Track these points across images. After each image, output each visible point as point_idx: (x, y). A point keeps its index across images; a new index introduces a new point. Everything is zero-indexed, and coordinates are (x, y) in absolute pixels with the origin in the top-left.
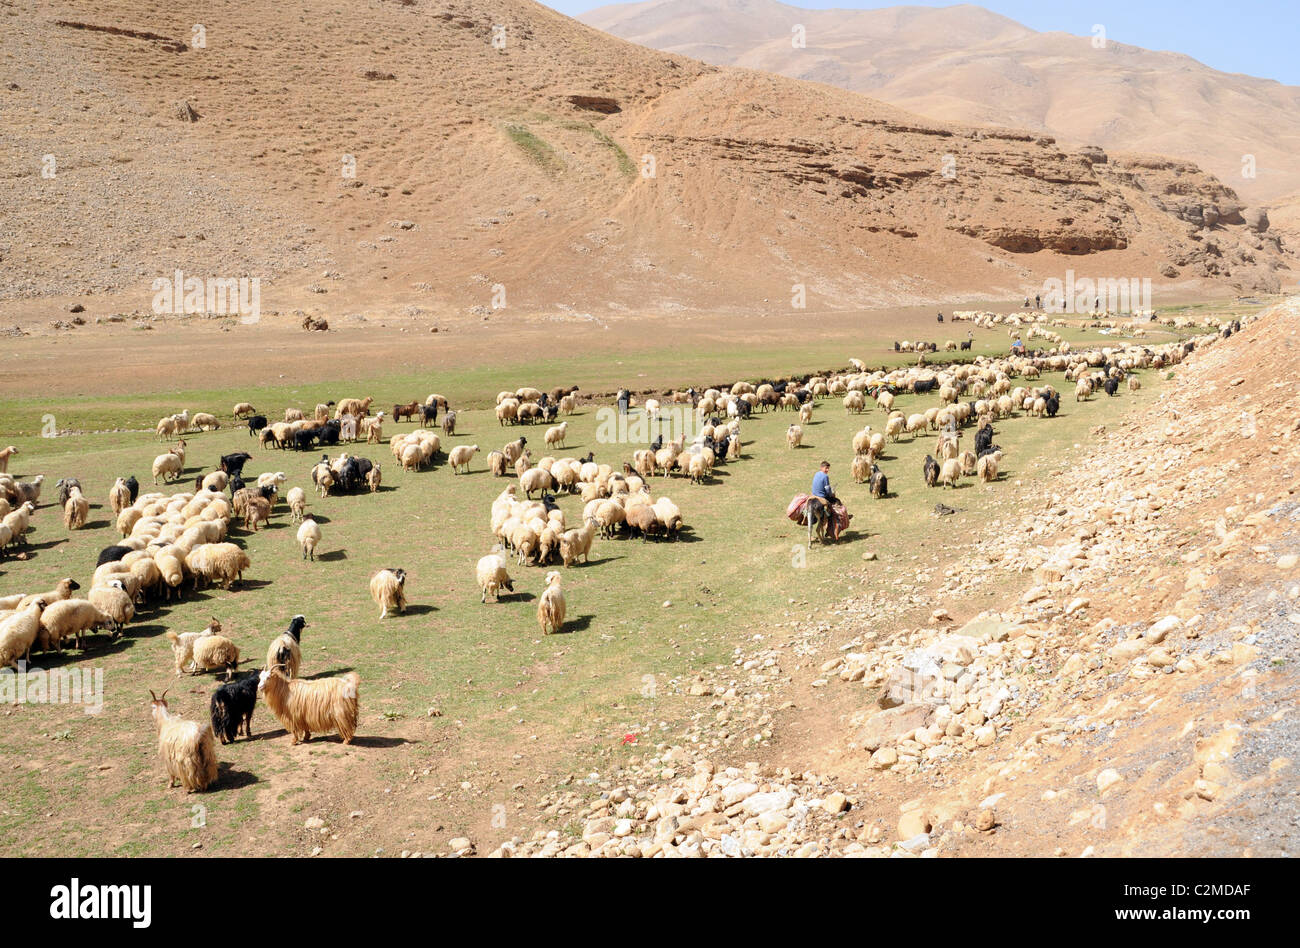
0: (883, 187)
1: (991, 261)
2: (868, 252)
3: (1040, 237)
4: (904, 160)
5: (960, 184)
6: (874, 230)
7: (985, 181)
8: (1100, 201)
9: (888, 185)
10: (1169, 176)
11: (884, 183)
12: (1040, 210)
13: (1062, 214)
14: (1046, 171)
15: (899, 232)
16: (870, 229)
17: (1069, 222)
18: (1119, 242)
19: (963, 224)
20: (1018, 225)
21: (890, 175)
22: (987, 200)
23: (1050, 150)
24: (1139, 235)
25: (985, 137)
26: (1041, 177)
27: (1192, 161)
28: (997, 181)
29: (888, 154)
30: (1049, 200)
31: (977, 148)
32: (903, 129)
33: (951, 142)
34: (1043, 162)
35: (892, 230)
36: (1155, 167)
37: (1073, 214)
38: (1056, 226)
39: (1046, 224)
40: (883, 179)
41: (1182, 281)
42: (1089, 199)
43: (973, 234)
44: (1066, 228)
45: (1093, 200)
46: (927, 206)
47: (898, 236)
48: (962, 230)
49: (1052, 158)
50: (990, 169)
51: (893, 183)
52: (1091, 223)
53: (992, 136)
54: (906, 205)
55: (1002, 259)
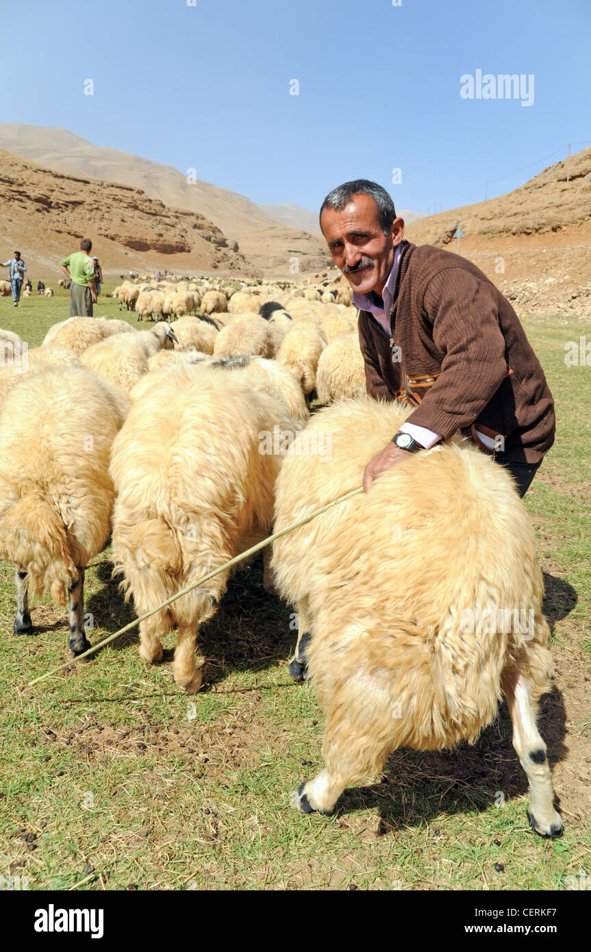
0: (58, 208)
1: (126, 254)
2: (60, 244)
3: (148, 243)
4: (67, 194)
5: (101, 210)
6: (59, 232)
7: (114, 210)
8: (173, 226)
9: (60, 207)
10: (192, 220)
11: (58, 206)
12: (147, 230)
13: (157, 230)
14: (144, 207)
15: (73, 235)
16: (57, 231)
17: (161, 235)
18: (187, 248)
19: (106, 233)
20: (137, 236)
21: (61, 202)
22: (117, 221)
23: (143, 196)
24: (196, 245)
25: (108, 186)
26: (142, 211)
27: (202, 213)
28: (118, 211)
29: (57, 190)
30: (149, 223)
31: (107, 191)
32: (62, 177)
33: (91, 187)
34: (141, 202)
35: (69, 233)
36: (186, 214)
37: (163, 232)
38: (155, 238)
39: (150, 237)
40: (57, 204)
41: (220, 270)
42: (167, 224)
43: (113, 239)
44: (161, 238)
45: (170, 225)
46: (85, 221)
47: (73, 237)
48: (107, 236)
49: (146, 201)
50: (115, 204)
51: (63, 207)
52: (172, 237)
53: (112, 186)
54: (74, 220)
55: (132, 254)
